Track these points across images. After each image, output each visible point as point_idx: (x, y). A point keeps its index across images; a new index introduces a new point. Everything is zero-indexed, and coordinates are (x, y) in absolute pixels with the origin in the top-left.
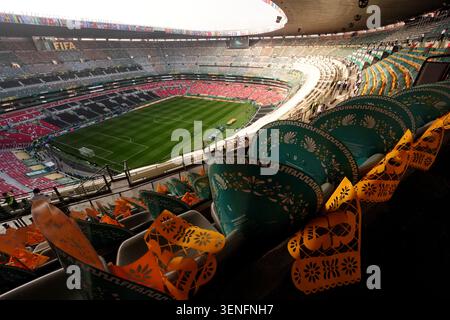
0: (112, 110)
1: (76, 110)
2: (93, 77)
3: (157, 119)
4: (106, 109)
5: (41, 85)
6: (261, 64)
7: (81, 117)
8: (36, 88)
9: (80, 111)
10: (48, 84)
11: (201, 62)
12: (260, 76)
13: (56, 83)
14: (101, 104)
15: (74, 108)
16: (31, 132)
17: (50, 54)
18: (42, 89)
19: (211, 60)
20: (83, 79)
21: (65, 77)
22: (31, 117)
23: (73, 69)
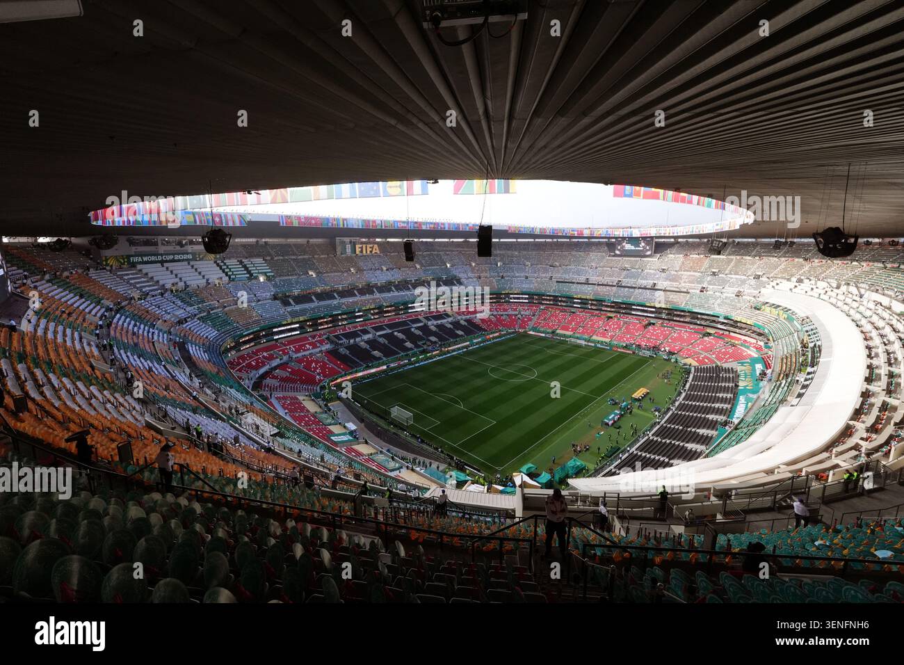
0: (417, 346)
1: (367, 342)
2: (396, 293)
3: (493, 370)
4: (408, 344)
5: (335, 302)
6: (684, 285)
7: (376, 353)
8: (328, 306)
9: (373, 344)
10: (344, 300)
11: (558, 275)
12: (682, 306)
13: (351, 300)
14: (400, 336)
15: (366, 337)
16: (316, 368)
17: (349, 259)
18: (336, 308)
19: (578, 273)
20: (384, 295)
21: (362, 292)
22: (314, 346)
23: (373, 281)
